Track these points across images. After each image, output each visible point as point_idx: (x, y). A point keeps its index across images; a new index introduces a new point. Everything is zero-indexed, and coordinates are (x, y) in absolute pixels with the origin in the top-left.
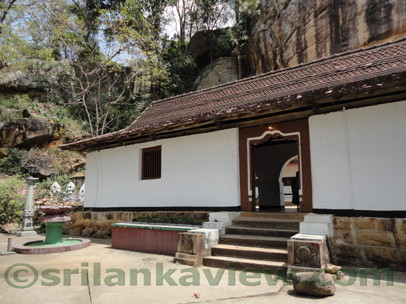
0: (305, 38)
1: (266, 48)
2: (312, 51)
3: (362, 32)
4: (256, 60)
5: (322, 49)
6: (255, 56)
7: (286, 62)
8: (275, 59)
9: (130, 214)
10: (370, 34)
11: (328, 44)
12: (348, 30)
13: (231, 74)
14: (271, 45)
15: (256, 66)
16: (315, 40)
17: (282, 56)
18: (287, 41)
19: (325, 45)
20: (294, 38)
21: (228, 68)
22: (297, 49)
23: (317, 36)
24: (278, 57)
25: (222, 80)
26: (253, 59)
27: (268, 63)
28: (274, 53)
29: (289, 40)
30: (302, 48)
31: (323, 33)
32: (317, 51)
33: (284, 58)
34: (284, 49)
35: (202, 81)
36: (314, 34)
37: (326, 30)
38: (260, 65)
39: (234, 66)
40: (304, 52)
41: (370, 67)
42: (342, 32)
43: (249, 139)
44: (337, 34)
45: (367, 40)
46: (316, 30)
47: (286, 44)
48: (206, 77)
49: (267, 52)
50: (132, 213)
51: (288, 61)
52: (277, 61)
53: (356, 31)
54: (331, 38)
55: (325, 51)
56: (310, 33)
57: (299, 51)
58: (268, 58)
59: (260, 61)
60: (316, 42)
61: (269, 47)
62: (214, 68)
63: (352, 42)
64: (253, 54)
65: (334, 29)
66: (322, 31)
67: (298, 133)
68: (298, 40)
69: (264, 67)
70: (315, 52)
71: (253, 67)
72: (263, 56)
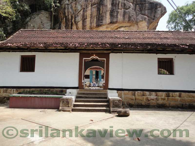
0: (86, 14)
1: (68, 13)
2: (88, 21)
3: (108, 19)
4: (62, 17)
5: (92, 21)
6: (62, 15)
7: (77, 23)
8: (72, 19)
9: (14, 90)
10: (110, 21)
11: (95, 20)
12: (103, 16)
13: (48, 21)
14: (71, 13)
15: (62, 20)
16: (90, 16)
17: (75, 19)
18: (78, 13)
19: (94, 20)
20: (81, 12)
21: (47, 17)
22: (82, 18)
23: (91, 15)
24: (73, 19)
25: (43, 22)
26: (60, 17)
27: (68, 21)
28: (72, 17)
29: (79, 13)
30: (84, 18)
31: (94, 14)
32: (91, 22)
33: (76, 21)
34: (76, 16)
35: (31, 20)
36: (90, 13)
37: (95, 14)
38: (64, 20)
39: (50, 17)
40: (85, 20)
41: (127, 38)
42: (101, 16)
43: (84, 59)
44: (99, 16)
45: (109, 22)
46: (91, 12)
47: (78, 14)
48: (34, 19)
49: (68, 15)
50: (15, 89)
51: (78, 22)
52: (73, 21)
53: (106, 17)
54: (97, 17)
55: (94, 23)
56: (88, 13)
57: (83, 19)
58: (68, 18)
59: (64, 19)
60: (91, 18)
61: (70, 13)
62: (39, 15)
63: (104, 22)
64: (61, 14)
65: (98, 14)
66: (93, 13)
67: (105, 59)
68: (83, 14)
69: (66, 22)
70: (90, 21)
71: (60, 20)
72: (66, 17)
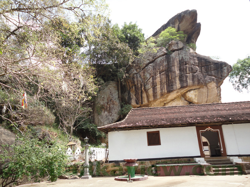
0: (156, 81)
1: (137, 82)
2: (159, 88)
3: (178, 85)
4: (130, 86)
5: (163, 88)
6: (130, 84)
7: (147, 90)
8: (141, 87)
10: (181, 85)
11: (165, 86)
12: (173, 82)
13: (115, 90)
14: (140, 81)
15: (130, 89)
16: (160, 83)
18: (148, 81)
19: (164, 86)
20: (151, 80)
21: (114, 87)
22: (153, 85)
23: (161, 82)
25: (112, 92)
26: (128, 85)
27: (138, 89)
28: (141, 85)
29: (149, 81)
30: (154, 85)
31: (163, 81)
32: (161, 88)
33: (146, 88)
34: (146, 84)
35: (101, 91)
36: (160, 81)
37: (164, 80)
38: (134, 89)
39: (116, 86)
40: (155, 87)
42: (171, 82)
43: (200, 131)
44: (169, 82)
45: (180, 87)
46: (160, 79)
47: (147, 82)
48: (103, 90)
49: (138, 84)
51: (148, 90)
52: (143, 89)
53: (176, 83)
54: (166, 84)
55: (164, 89)
56: (158, 80)
57: (153, 86)
58: (138, 87)
59: (134, 87)
60: (160, 84)
61: (139, 82)
62: (108, 86)
63: (174, 87)
65: (167, 80)
66: (163, 80)
67: (218, 130)
68: (153, 82)
69: (136, 90)
70: (160, 88)
71: (127, 89)
72: (135, 85)
